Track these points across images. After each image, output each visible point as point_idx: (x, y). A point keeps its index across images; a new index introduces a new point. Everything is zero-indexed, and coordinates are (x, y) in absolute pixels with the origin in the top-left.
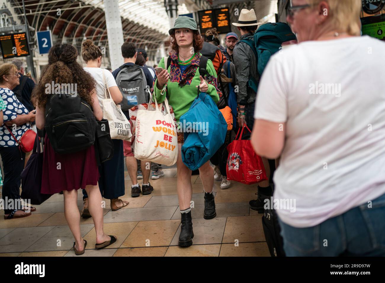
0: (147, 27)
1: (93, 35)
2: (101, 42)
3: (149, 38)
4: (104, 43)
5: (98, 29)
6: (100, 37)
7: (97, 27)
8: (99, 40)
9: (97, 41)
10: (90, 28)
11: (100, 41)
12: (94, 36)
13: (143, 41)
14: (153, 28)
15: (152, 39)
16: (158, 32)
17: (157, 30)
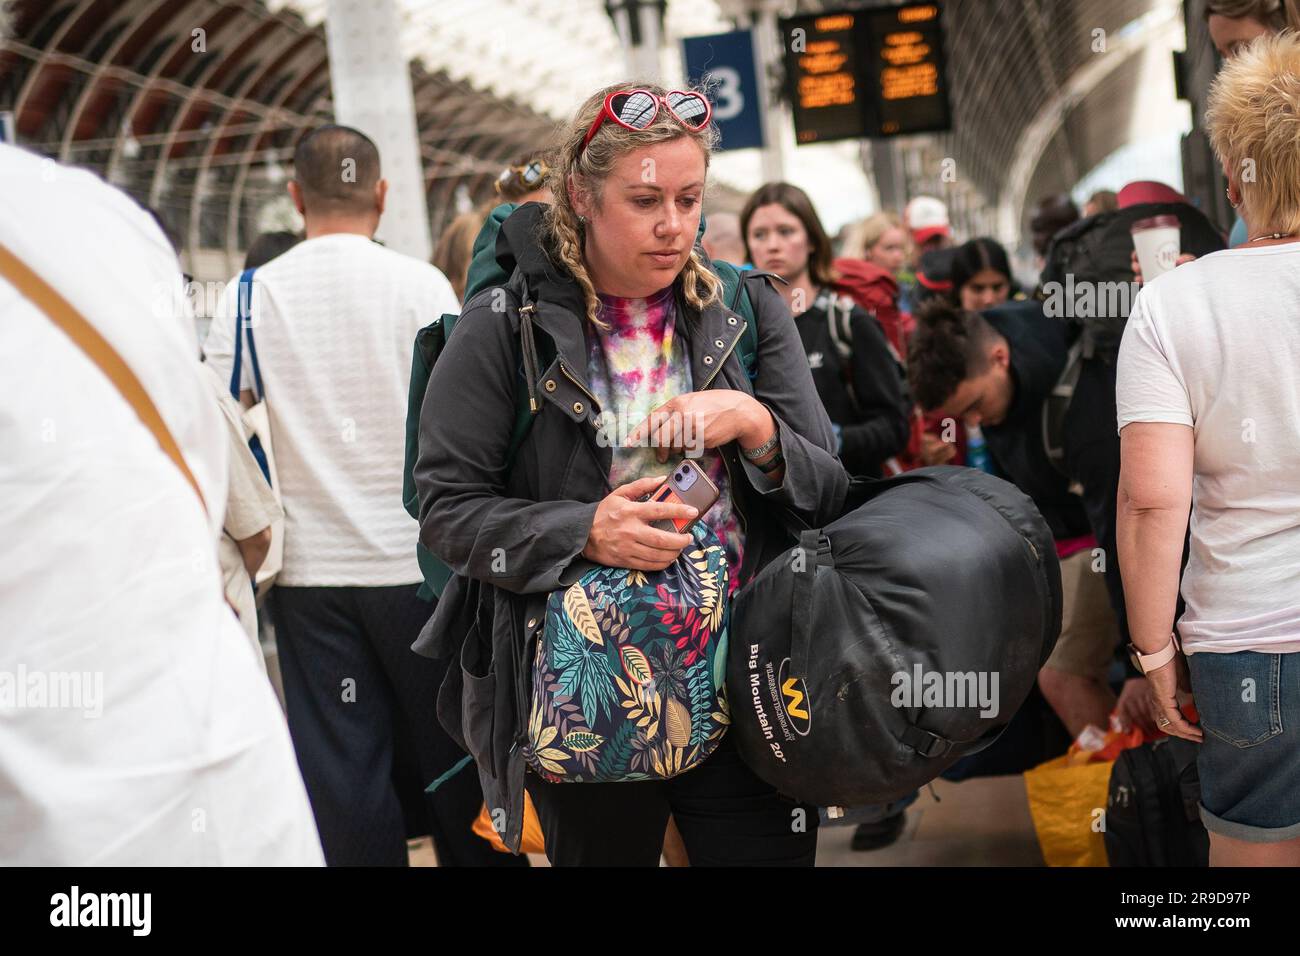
0: (465, 85)
1: (166, 129)
2: (212, 168)
3: (478, 146)
4: (228, 171)
5: (195, 95)
6: (206, 141)
7: (189, 82)
8: (200, 154)
9: (190, 163)
10: (156, 87)
11: (206, 160)
12: (171, 138)
13: (445, 164)
14: (502, 92)
15: (497, 152)
16: (528, 111)
17: (522, 100)
